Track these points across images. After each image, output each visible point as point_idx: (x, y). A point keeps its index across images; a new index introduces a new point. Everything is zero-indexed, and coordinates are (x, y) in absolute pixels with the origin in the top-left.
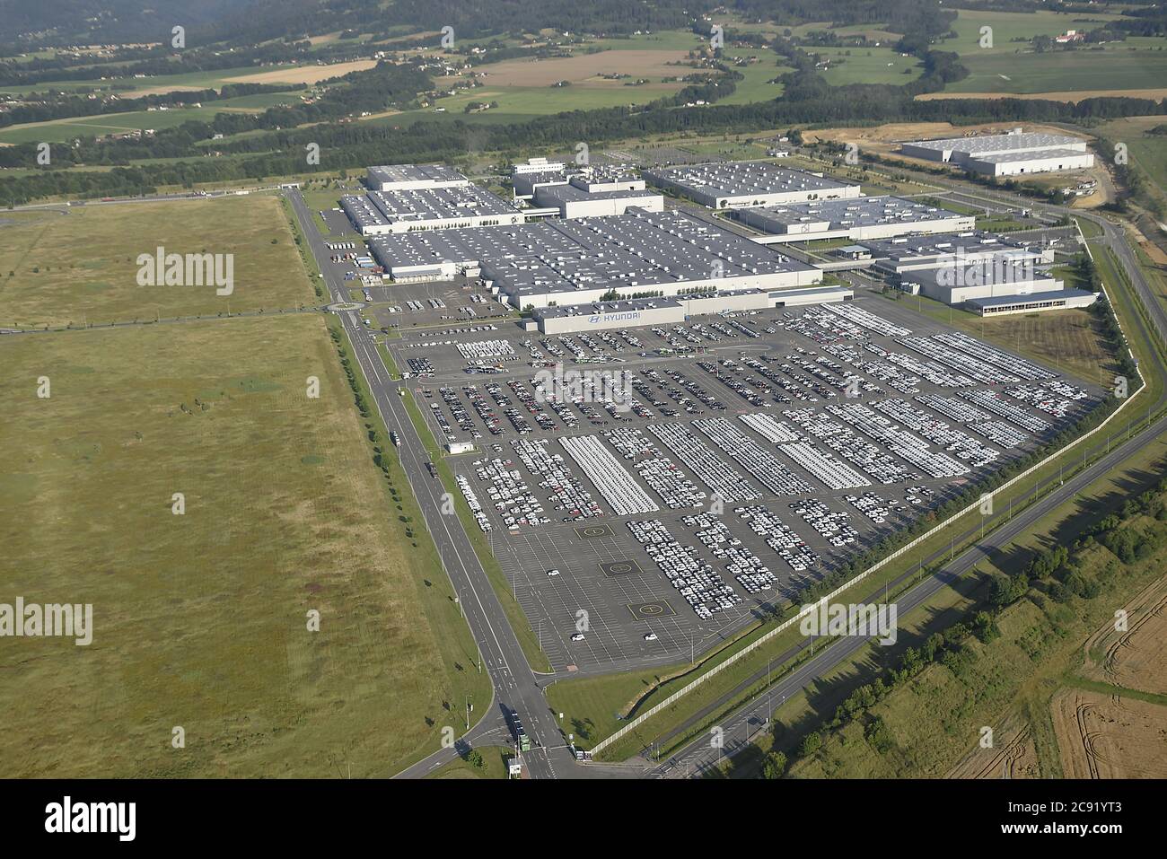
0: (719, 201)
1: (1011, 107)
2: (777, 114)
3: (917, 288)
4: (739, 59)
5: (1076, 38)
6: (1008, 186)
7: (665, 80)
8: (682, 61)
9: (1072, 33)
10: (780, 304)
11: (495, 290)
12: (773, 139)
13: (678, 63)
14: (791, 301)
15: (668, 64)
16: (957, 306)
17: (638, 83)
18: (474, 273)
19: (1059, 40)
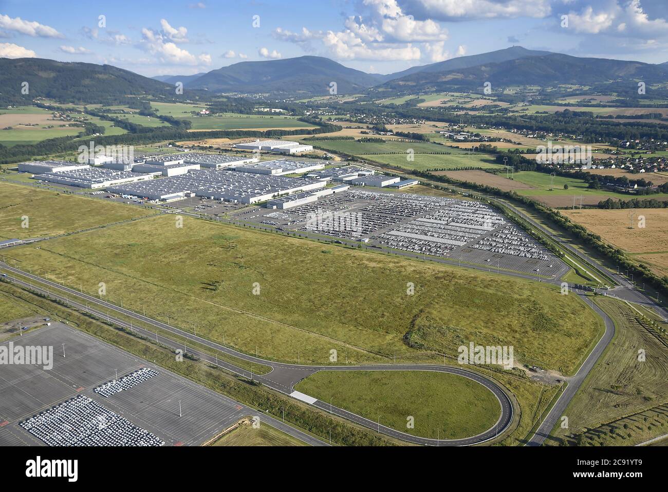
3: (364, 183)
4: (80, 118)
5: (207, 112)
6: (302, 156)
7: (61, 126)
8: (55, 118)
9: (204, 110)
10: (334, 192)
11: (222, 199)
12: (166, 146)
13: (53, 120)
14: (337, 191)
15: (48, 120)
16: (384, 187)
17: (49, 127)
18: (193, 195)
19: (202, 113)
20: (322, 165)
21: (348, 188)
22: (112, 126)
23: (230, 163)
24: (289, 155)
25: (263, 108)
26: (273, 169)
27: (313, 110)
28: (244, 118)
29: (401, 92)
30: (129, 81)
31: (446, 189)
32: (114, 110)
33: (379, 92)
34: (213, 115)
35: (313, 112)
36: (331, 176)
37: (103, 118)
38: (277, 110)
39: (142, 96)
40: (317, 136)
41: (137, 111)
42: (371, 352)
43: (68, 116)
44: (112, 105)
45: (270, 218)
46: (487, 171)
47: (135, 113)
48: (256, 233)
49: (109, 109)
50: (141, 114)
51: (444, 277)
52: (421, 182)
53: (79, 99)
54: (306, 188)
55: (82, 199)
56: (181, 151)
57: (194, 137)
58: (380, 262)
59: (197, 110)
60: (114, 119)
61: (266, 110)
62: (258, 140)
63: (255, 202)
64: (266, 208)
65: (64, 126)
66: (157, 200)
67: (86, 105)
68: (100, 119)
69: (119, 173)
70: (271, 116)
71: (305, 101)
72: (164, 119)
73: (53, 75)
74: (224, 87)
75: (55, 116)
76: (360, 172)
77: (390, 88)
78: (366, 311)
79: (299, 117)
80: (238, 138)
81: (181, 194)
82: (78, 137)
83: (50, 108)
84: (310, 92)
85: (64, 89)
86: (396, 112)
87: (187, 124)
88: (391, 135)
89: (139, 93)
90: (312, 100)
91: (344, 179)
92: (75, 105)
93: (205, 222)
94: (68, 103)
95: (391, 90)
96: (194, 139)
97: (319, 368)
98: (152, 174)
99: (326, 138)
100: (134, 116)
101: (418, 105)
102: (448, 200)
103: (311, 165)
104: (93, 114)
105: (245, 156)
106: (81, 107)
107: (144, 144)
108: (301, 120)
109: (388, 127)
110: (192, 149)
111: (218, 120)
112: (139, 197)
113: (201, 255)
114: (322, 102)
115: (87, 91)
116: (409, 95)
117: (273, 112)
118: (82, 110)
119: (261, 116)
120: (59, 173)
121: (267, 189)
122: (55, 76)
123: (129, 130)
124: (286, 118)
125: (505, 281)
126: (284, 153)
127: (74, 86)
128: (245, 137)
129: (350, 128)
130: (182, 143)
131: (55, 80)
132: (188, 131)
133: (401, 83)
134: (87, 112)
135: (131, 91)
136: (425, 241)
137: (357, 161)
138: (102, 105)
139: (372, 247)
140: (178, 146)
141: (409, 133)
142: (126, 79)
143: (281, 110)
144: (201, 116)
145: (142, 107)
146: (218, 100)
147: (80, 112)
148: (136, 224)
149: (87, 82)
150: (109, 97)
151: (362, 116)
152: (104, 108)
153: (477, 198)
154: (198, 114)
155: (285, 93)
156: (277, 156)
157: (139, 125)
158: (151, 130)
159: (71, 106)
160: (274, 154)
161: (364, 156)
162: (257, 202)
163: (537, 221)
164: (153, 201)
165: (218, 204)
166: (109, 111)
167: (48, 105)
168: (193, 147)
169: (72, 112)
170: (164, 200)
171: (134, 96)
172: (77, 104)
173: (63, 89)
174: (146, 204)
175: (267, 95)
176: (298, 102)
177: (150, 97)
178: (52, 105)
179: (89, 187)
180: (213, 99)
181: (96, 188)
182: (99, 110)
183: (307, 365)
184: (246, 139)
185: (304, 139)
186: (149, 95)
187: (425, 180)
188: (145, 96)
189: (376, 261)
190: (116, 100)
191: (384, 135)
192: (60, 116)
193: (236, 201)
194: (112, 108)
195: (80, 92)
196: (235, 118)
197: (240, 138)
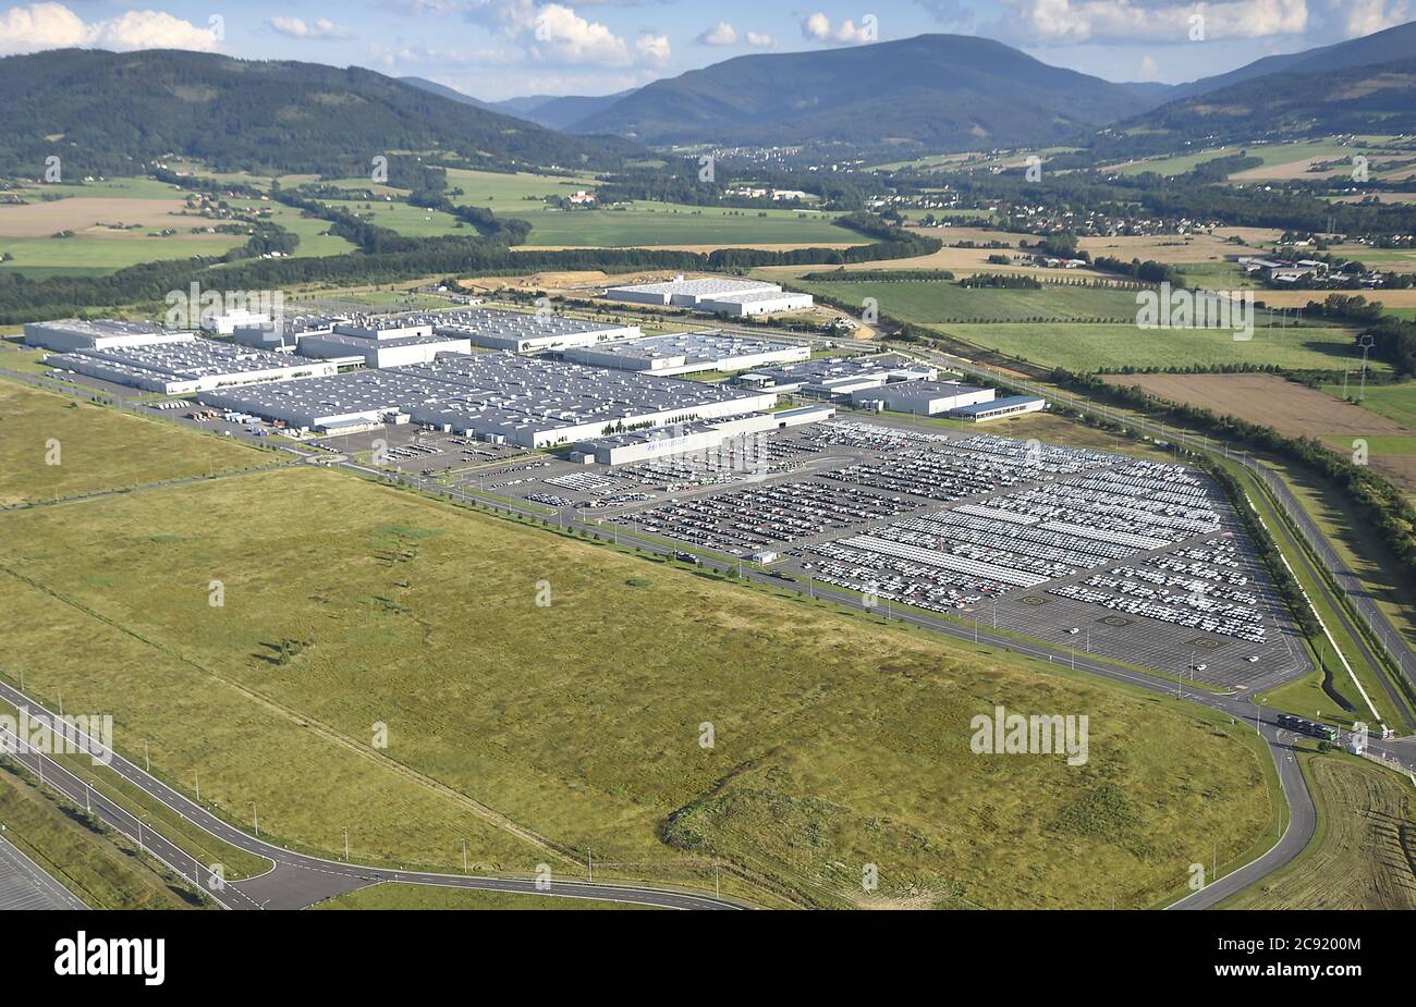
0: (521, 343)
1: (650, 258)
2: (406, 264)
3: (881, 404)
4: (252, 210)
5: (588, 199)
6: (772, 323)
7: (195, 231)
8: (188, 211)
9: (582, 193)
10: (783, 425)
11: (469, 433)
12: (432, 289)
13: (184, 213)
14: (791, 421)
15: (171, 213)
16: (937, 415)
17: (164, 234)
18: (403, 419)
19: (573, 200)
20: (803, 349)
21: (831, 416)
22: (322, 234)
23: (557, 339)
24: (737, 320)
25: (752, 187)
26: (658, 358)
27: (899, 194)
28: (686, 216)
29: (1198, 136)
30: (400, 113)
31: (1113, 427)
32: (347, 191)
33: (1127, 139)
34: (603, 207)
35: (898, 199)
36: (803, 380)
37: (312, 211)
38: (790, 195)
39: (429, 153)
40: (849, 267)
41: (407, 193)
42: (554, 847)
43: (223, 205)
44: (345, 178)
45: (559, 486)
46: (1290, 376)
47: (400, 199)
48: (491, 523)
49: (334, 187)
50: (415, 201)
51: (904, 670)
52: (1053, 404)
53: (264, 161)
54: (705, 411)
55: (123, 419)
56: (460, 303)
57: (516, 267)
58: (761, 616)
59: (563, 194)
60: (336, 214)
61: (757, 194)
62: (681, 278)
63: (548, 443)
64: (568, 460)
65: (203, 230)
66: (305, 429)
67: (279, 176)
68: (302, 213)
69: (254, 357)
70: (762, 211)
71: (894, 167)
72: (467, 215)
73: (209, 94)
74: (681, 127)
75: (190, 205)
76: (894, 373)
77: (1165, 127)
78: (623, 741)
79: (839, 214)
80: (628, 272)
81: (372, 415)
82: (223, 259)
83: (186, 183)
84: (923, 140)
85: (231, 134)
86: (1144, 200)
87: (519, 229)
88: (1079, 266)
89: (424, 144)
90: (916, 164)
91: (833, 390)
92: (253, 175)
93: (383, 491)
94: (235, 171)
95: (1166, 132)
96: (511, 271)
97: (390, 876)
98: (335, 363)
99: (872, 276)
100: (392, 208)
101: (1231, 177)
102: (1096, 457)
103: (770, 349)
104: (288, 199)
105: (617, 321)
106: (264, 183)
107: (377, 283)
108: (843, 222)
109: (1083, 243)
110: (488, 299)
111: (611, 221)
112: (265, 418)
113: (311, 574)
114: (941, 170)
115: (288, 137)
116: (1218, 145)
117: (776, 198)
118: (265, 190)
119: (734, 210)
120: (107, 351)
121: (598, 410)
122: (215, 97)
123: (361, 245)
124: (804, 215)
125: (1074, 692)
126: (724, 314)
127: (257, 125)
128: (649, 269)
129: (970, 245)
130: (477, 281)
131: (215, 107)
132: (512, 249)
133: (1203, 110)
134: (276, 195)
135: (402, 140)
136: (932, 567)
137: (914, 340)
138: (320, 176)
139: (771, 575)
140: (463, 291)
141: (1135, 261)
142: (392, 107)
143: (801, 194)
144: (568, 209)
145: (422, 181)
146: (639, 165)
147: (257, 195)
148: (208, 488)
149: (290, 113)
150: (343, 156)
151: (1032, 212)
152: (324, 185)
153: (1190, 453)
154: (562, 203)
155: (848, 144)
156: (702, 322)
157: (389, 231)
158: (410, 245)
159: (241, 177)
160: (698, 317)
161: (942, 328)
162: (552, 444)
163: (1327, 529)
164: (292, 431)
165: (451, 446)
166: (332, 193)
167: (185, 174)
168: (497, 295)
169: (238, 194)
170: (321, 429)
171: (408, 153)
172: (257, 175)
173: (229, 132)
174: (274, 438)
175: (794, 150)
176: (871, 170)
177: (451, 156)
178: (195, 175)
179: (161, 389)
180: (630, 163)
181: (180, 392)
182: (309, 190)
183: (366, 865)
184: (650, 275)
185: (809, 277)
186: (449, 149)
187: (1069, 398)
188: (436, 152)
189: (752, 614)
190: (356, 163)
191: (1056, 266)
192: (205, 204)
193: (500, 439)
194: (341, 184)
195: (270, 141)
196: (660, 215)
197: (634, 271)
